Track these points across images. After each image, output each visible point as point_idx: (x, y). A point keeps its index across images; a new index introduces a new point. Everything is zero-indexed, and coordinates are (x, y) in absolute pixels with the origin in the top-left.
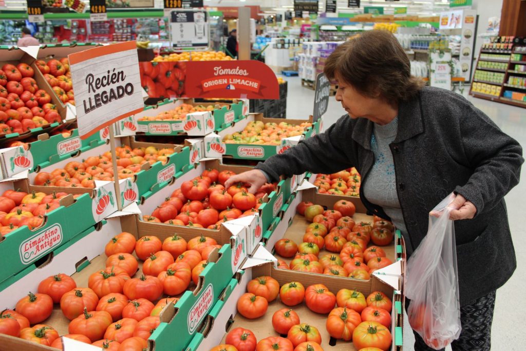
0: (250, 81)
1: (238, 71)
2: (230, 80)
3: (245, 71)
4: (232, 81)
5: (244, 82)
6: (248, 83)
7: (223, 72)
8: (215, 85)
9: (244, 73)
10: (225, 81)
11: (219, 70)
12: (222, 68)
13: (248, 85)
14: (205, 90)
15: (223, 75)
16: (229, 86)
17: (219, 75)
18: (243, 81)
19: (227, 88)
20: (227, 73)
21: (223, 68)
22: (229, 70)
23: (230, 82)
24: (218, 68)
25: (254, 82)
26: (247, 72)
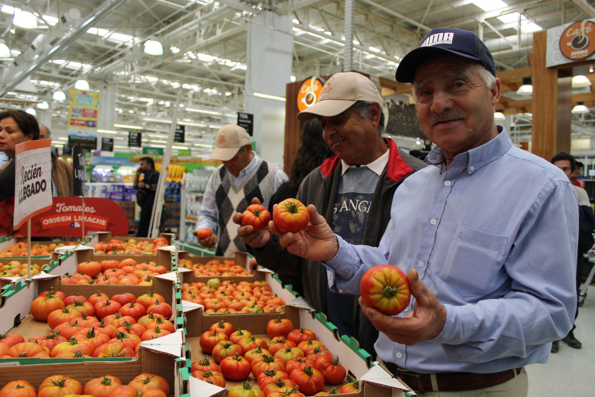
0: (97, 218)
1: (84, 209)
2: (75, 217)
3: (92, 208)
4: (77, 218)
5: (90, 220)
6: (95, 220)
7: (67, 209)
8: (57, 222)
9: (92, 210)
10: (69, 219)
11: (63, 206)
12: (65, 205)
13: (94, 222)
14: (44, 228)
15: (67, 212)
16: (73, 223)
17: (62, 212)
18: (90, 218)
19: (71, 226)
20: (71, 210)
21: (67, 205)
22: (74, 207)
23: (75, 220)
24: (61, 205)
25: (102, 219)
26: (95, 209)
